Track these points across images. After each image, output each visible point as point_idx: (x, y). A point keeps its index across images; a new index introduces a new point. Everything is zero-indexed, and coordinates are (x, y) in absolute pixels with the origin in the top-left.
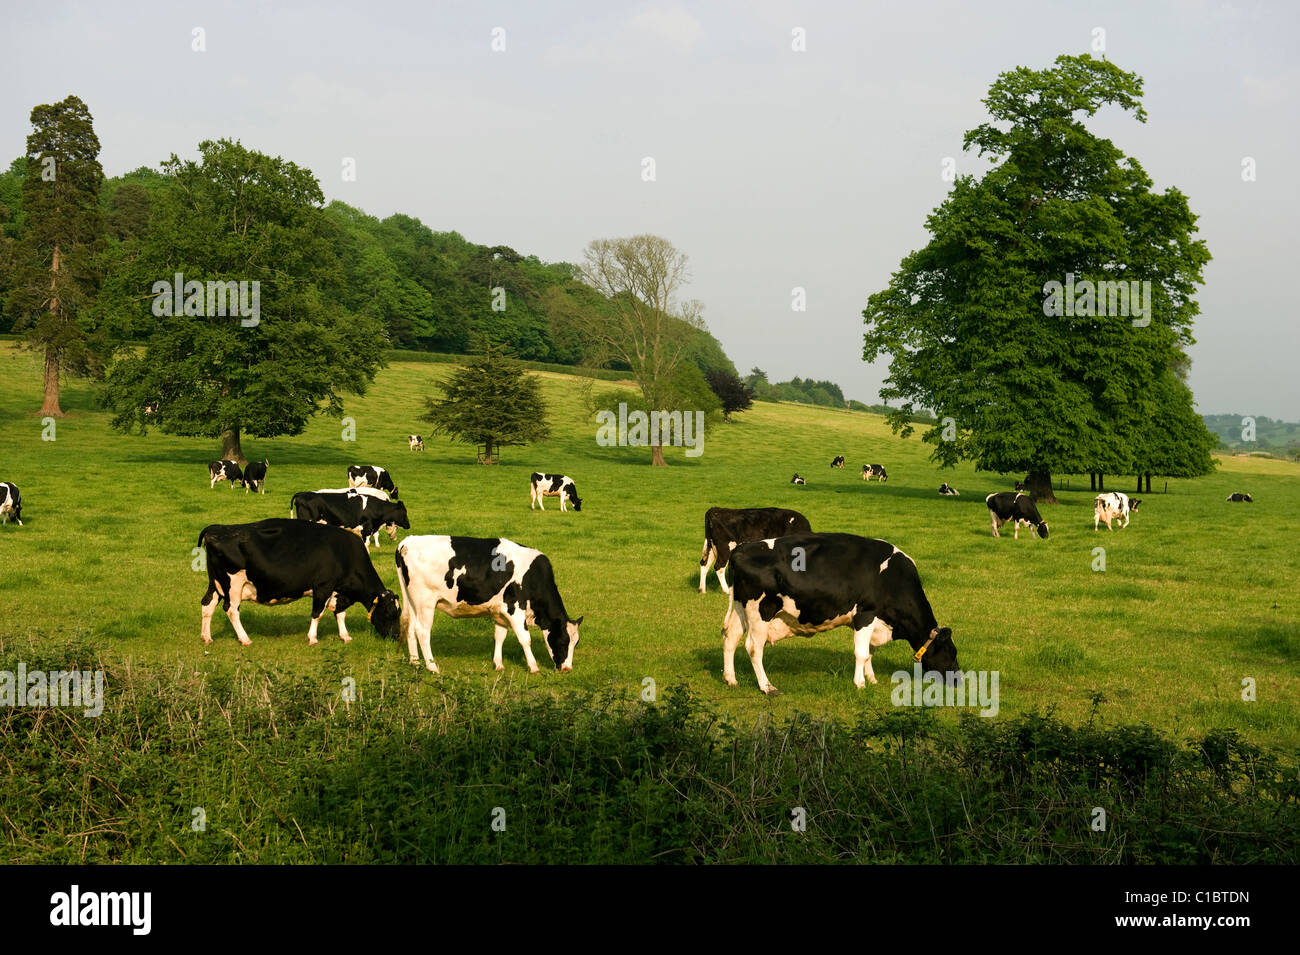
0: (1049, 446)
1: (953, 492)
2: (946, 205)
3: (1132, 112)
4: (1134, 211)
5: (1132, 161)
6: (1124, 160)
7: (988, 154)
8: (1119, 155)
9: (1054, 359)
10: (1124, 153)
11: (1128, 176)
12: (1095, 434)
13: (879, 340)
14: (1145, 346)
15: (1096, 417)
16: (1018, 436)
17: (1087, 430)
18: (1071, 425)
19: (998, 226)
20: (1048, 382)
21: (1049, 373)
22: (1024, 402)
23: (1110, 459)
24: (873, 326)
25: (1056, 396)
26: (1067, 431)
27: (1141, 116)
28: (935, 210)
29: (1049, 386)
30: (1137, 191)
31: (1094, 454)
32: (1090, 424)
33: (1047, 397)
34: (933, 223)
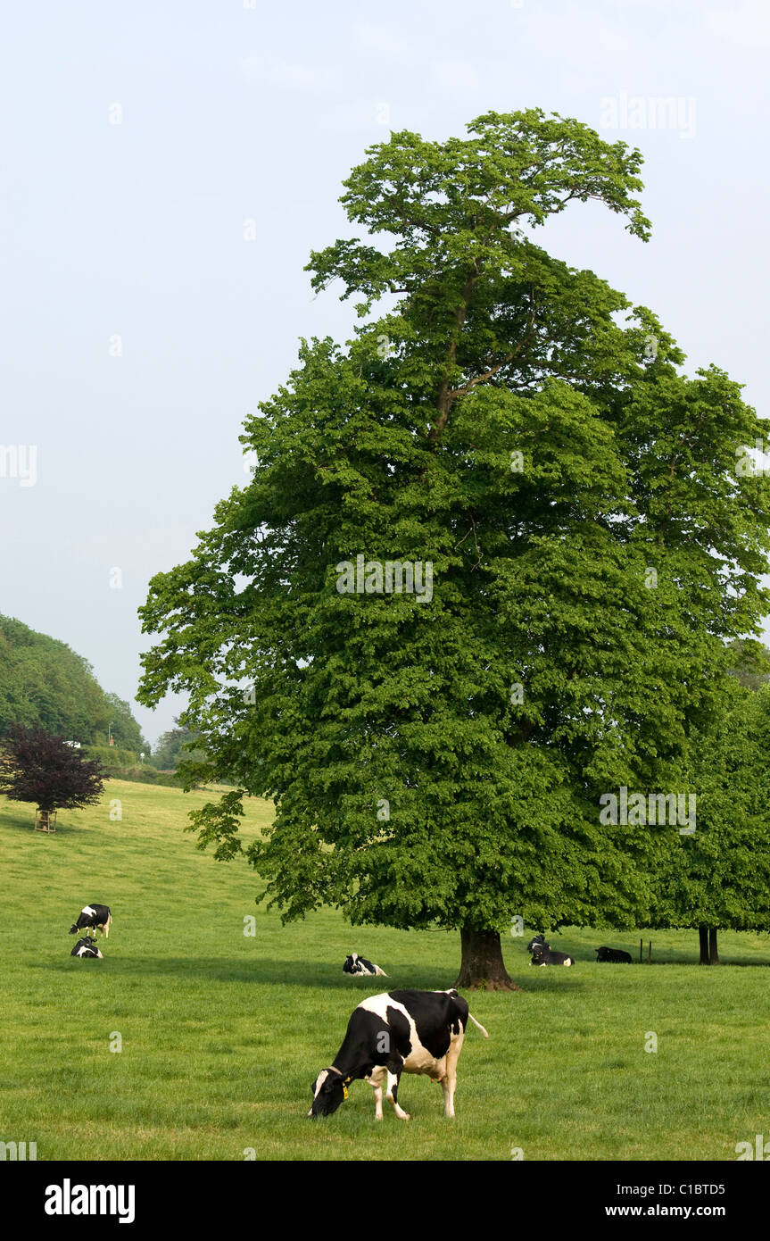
0: (487, 876)
1: (372, 969)
2: (284, 399)
3: (624, 219)
4: (643, 411)
5: (640, 312)
6: (629, 312)
7: (359, 297)
8: (618, 301)
9: (491, 703)
10: (628, 299)
11: (634, 343)
12: (573, 848)
13: (171, 666)
14: (666, 675)
15: (576, 816)
16: (423, 857)
17: (557, 840)
18: (528, 834)
19: (382, 440)
20: (478, 748)
21: (484, 731)
22: (432, 789)
23: (604, 899)
24: (158, 639)
25: (498, 775)
26: (520, 846)
27: (640, 228)
28: (262, 407)
29: (481, 754)
30: (658, 372)
31: (571, 890)
32: (565, 830)
33: (479, 779)
34: (257, 433)
